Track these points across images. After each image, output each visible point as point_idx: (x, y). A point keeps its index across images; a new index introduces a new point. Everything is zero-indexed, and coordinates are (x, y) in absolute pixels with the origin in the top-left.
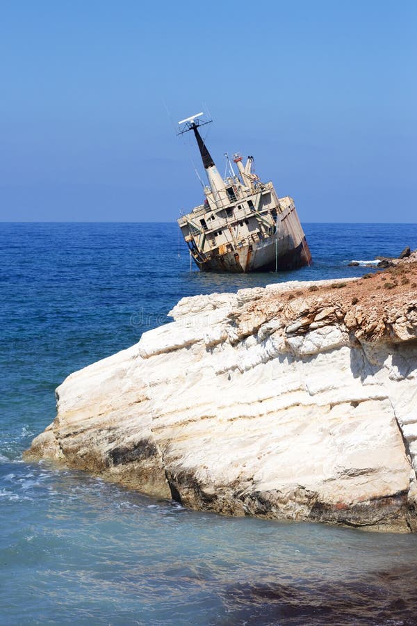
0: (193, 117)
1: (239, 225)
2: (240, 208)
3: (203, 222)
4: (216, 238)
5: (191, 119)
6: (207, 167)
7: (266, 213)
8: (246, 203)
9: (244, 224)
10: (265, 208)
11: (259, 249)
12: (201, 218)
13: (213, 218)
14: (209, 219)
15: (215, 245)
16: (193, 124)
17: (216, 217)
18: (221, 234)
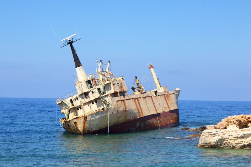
0: (70, 37)
1: (92, 104)
2: (93, 92)
3: (71, 100)
4: (78, 111)
5: (68, 38)
6: (76, 67)
7: (107, 96)
8: (96, 89)
9: (94, 103)
10: (108, 93)
11: (92, 119)
12: (70, 98)
13: (77, 99)
14: (75, 99)
15: (77, 115)
16: (70, 41)
17: (79, 98)
18: (81, 109)
